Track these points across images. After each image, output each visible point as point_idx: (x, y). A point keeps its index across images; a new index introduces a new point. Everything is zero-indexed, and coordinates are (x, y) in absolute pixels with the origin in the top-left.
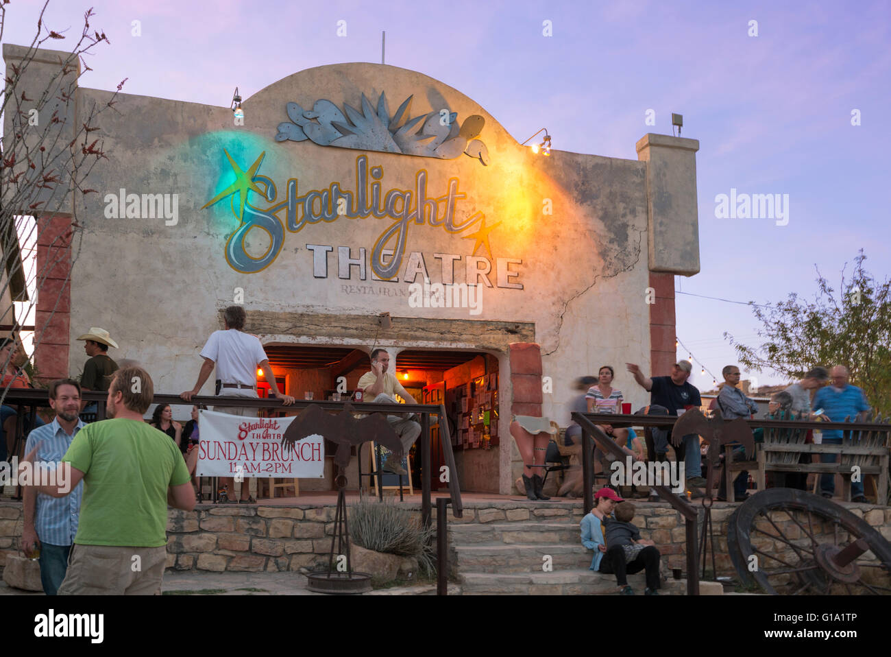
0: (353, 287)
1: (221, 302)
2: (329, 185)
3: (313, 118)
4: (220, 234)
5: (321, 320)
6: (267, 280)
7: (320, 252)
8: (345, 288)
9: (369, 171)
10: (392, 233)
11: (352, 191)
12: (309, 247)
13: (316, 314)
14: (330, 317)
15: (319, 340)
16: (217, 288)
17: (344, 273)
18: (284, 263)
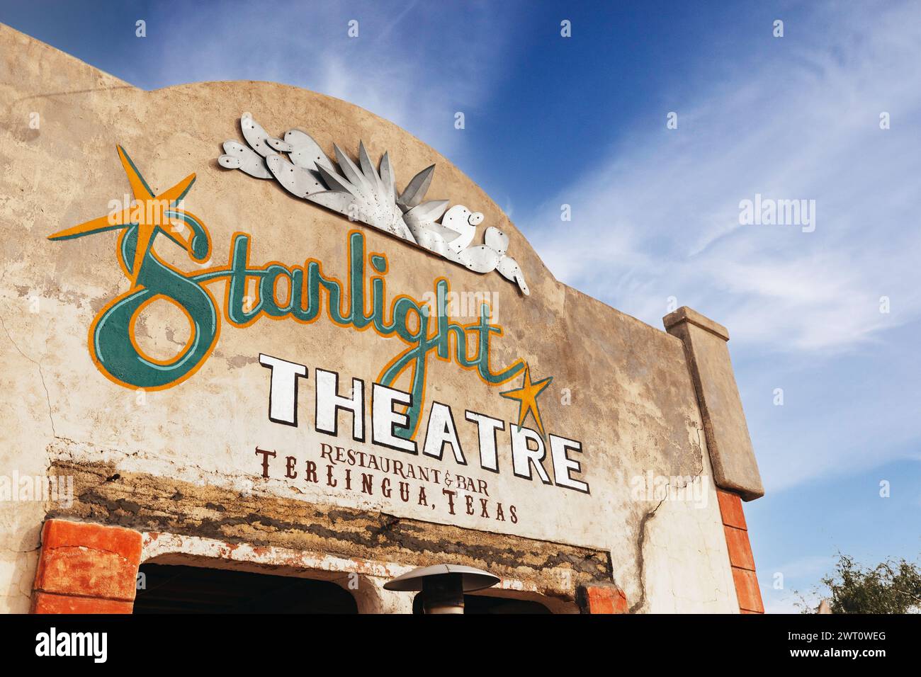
0: (341, 451)
1: (62, 445)
2: (304, 261)
3: (283, 152)
4: (83, 296)
5: (282, 510)
6: (175, 410)
7: (284, 374)
8: (327, 449)
9: (367, 257)
10: (404, 364)
11: (342, 281)
12: (264, 360)
13: (271, 496)
14: (299, 507)
15: (274, 555)
16: (57, 409)
17: (326, 422)
18: (213, 381)
